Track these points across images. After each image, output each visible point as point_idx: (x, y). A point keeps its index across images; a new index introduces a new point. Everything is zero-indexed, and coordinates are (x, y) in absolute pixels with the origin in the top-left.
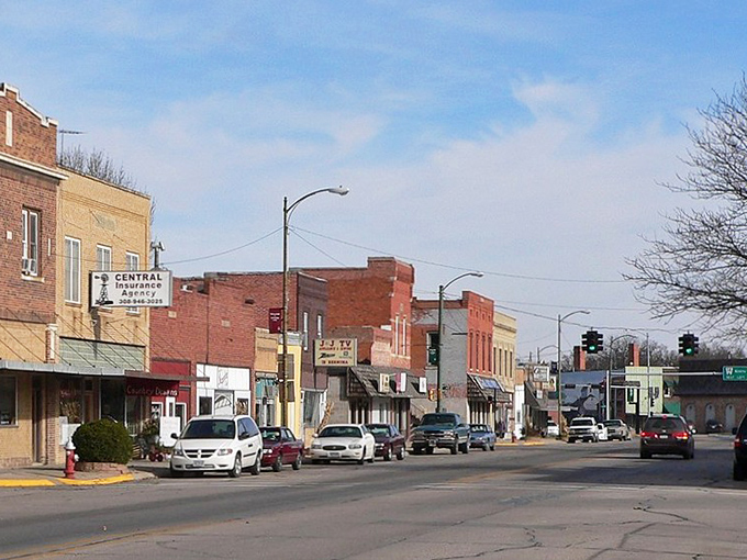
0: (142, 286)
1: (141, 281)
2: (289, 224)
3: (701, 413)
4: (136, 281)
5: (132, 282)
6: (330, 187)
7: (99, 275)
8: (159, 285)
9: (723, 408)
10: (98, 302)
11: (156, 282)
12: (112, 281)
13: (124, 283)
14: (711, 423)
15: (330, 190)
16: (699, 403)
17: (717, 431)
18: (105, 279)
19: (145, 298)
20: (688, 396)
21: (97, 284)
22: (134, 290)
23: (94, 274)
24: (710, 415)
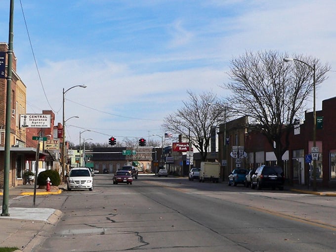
0: (39, 120)
1: (39, 118)
2: (65, 98)
3: (101, 167)
4: (37, 118)
5: (36, 118)
6: (80, 85)
7: (23, 116)
8: (46, 120)
9: (109, 164)
10: (22, 126)
11: (45, 119)
12: (28, 118)
13: (33, 119)
14: (105, 170)
15: (80, 86)
16: (101, 163)
17: (107, 173)
18: (25, 117)
19: (41, 125)
20: (96, 160)
21: (22, 119)
22: (36, 122)
23: (21, 115)
24: (104, 167)
